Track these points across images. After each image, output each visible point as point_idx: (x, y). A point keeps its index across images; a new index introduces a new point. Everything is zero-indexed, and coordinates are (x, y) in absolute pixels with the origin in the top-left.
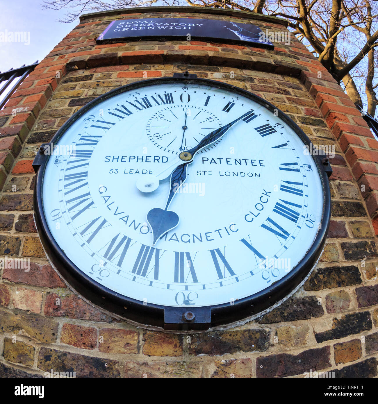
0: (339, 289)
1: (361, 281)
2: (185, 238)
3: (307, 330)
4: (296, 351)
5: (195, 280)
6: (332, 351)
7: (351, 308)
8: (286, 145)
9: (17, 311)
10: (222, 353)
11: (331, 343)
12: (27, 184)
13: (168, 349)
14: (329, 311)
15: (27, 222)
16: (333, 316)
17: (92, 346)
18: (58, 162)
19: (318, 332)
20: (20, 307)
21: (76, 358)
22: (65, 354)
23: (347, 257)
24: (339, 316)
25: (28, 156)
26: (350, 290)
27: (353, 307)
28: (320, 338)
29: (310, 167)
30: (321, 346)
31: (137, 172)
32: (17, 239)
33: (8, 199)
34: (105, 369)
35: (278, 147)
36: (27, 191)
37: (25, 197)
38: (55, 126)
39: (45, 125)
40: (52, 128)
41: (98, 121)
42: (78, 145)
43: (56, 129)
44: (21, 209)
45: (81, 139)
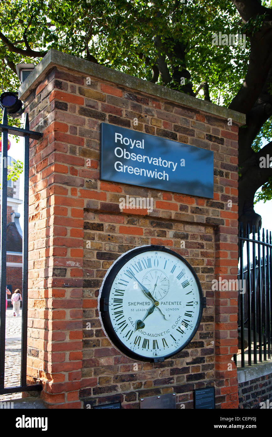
0: (196, 349)
1: (203, 346)
2: (156, 335)
3: (184, 361)
4: (180, 368)
5: (158, 348)
6: (191, 368)
7: (198, 355)
8: (191, 292)
9: (103, 366)
10: (162, 368)
11: (191, 366)
12: (94, 314)
13: (149, 368)
14: (191, 356)
15: (101, 333)
16: (192, 357)
17: (129, 371)
19: (187, 362)
20: (105, 365)
21: (125, 375)
22: (122, 375)
23: (201, 338)
24: (194, 358)
25: (87, 297)
26: (199, 349)
27: (199, 355)
28: (187, 364)
29: (197, 303)
30: (187, 366)
31: (140, 310)
32: (98, 340)
34: (134, 377)
35: (187, 294)
36: (94, 317)
37: (96, 321)
38: (95, 276)
39: (88, 274)
40: (93, 277)
41: (121, 279)
42: (115, 295)
43: (96, 279)
44: (96, 327)
45: (116, 291)
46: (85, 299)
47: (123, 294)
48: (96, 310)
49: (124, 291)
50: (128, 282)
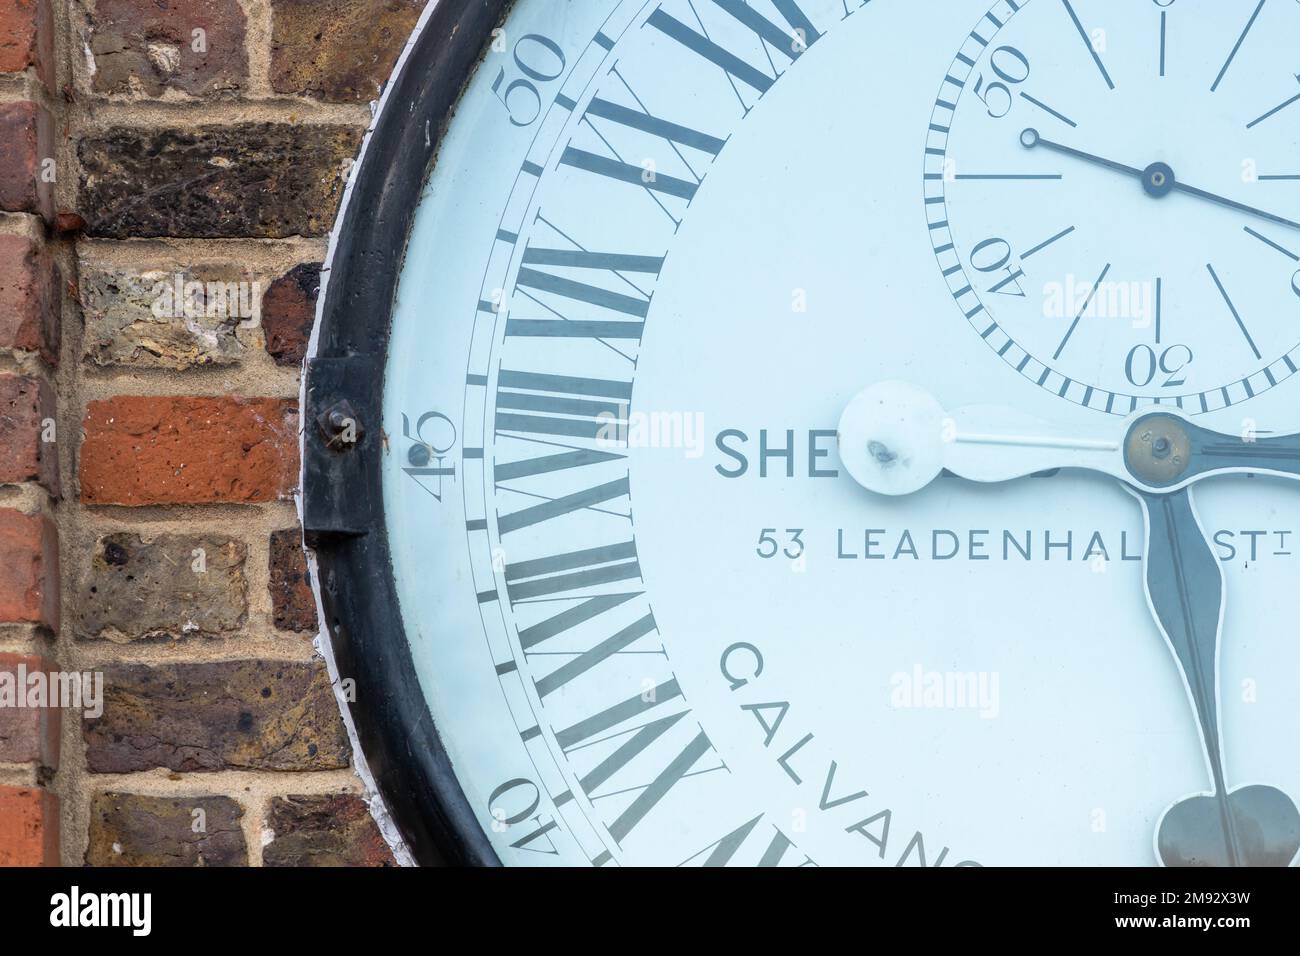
12: (244, 592)
15: (343, 843)
18: (433, 464)
25: (149, 360)
33: (146, 695)
36: (260, 637)
37: (272, 683)
38: (259, 82)
39: (165, 54)
40: (237, 94)
41: (600, 108)
42: (517, 328)
43: (279, 117)
44: (267, 763)
45: (526, 278)
46: (125, 385)
47: (640, 307)
48: (274, 539)
49: (652, 265)
50: (712, 145)
